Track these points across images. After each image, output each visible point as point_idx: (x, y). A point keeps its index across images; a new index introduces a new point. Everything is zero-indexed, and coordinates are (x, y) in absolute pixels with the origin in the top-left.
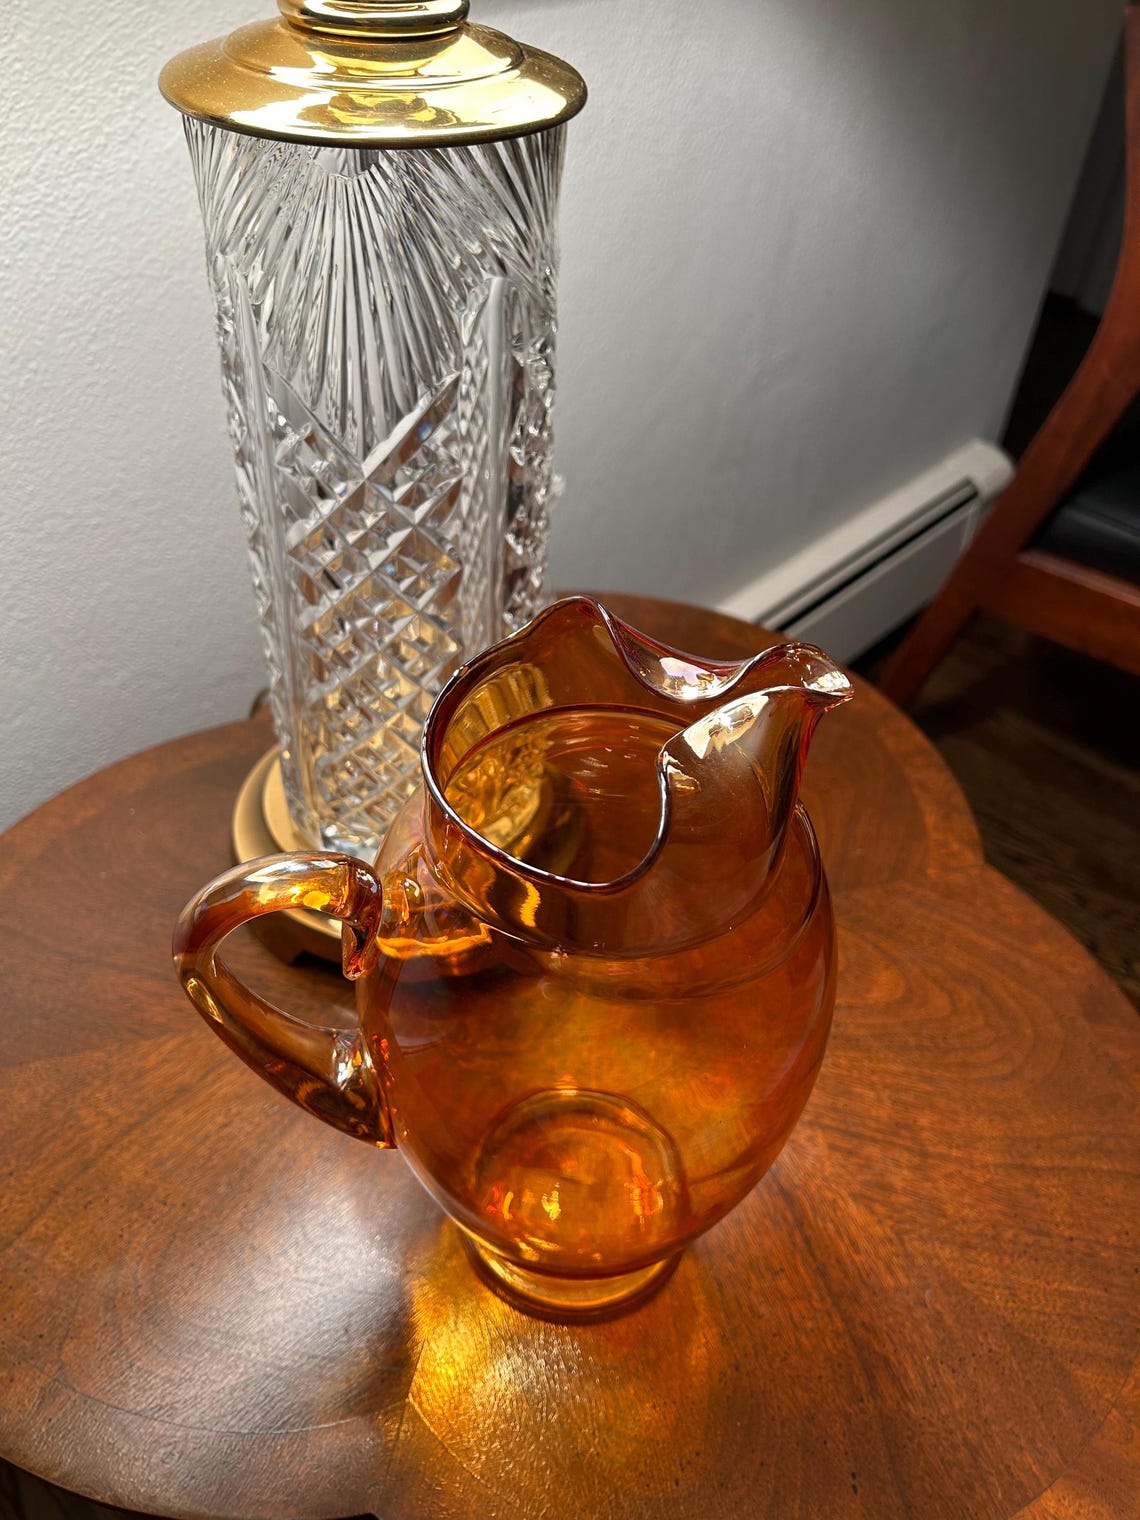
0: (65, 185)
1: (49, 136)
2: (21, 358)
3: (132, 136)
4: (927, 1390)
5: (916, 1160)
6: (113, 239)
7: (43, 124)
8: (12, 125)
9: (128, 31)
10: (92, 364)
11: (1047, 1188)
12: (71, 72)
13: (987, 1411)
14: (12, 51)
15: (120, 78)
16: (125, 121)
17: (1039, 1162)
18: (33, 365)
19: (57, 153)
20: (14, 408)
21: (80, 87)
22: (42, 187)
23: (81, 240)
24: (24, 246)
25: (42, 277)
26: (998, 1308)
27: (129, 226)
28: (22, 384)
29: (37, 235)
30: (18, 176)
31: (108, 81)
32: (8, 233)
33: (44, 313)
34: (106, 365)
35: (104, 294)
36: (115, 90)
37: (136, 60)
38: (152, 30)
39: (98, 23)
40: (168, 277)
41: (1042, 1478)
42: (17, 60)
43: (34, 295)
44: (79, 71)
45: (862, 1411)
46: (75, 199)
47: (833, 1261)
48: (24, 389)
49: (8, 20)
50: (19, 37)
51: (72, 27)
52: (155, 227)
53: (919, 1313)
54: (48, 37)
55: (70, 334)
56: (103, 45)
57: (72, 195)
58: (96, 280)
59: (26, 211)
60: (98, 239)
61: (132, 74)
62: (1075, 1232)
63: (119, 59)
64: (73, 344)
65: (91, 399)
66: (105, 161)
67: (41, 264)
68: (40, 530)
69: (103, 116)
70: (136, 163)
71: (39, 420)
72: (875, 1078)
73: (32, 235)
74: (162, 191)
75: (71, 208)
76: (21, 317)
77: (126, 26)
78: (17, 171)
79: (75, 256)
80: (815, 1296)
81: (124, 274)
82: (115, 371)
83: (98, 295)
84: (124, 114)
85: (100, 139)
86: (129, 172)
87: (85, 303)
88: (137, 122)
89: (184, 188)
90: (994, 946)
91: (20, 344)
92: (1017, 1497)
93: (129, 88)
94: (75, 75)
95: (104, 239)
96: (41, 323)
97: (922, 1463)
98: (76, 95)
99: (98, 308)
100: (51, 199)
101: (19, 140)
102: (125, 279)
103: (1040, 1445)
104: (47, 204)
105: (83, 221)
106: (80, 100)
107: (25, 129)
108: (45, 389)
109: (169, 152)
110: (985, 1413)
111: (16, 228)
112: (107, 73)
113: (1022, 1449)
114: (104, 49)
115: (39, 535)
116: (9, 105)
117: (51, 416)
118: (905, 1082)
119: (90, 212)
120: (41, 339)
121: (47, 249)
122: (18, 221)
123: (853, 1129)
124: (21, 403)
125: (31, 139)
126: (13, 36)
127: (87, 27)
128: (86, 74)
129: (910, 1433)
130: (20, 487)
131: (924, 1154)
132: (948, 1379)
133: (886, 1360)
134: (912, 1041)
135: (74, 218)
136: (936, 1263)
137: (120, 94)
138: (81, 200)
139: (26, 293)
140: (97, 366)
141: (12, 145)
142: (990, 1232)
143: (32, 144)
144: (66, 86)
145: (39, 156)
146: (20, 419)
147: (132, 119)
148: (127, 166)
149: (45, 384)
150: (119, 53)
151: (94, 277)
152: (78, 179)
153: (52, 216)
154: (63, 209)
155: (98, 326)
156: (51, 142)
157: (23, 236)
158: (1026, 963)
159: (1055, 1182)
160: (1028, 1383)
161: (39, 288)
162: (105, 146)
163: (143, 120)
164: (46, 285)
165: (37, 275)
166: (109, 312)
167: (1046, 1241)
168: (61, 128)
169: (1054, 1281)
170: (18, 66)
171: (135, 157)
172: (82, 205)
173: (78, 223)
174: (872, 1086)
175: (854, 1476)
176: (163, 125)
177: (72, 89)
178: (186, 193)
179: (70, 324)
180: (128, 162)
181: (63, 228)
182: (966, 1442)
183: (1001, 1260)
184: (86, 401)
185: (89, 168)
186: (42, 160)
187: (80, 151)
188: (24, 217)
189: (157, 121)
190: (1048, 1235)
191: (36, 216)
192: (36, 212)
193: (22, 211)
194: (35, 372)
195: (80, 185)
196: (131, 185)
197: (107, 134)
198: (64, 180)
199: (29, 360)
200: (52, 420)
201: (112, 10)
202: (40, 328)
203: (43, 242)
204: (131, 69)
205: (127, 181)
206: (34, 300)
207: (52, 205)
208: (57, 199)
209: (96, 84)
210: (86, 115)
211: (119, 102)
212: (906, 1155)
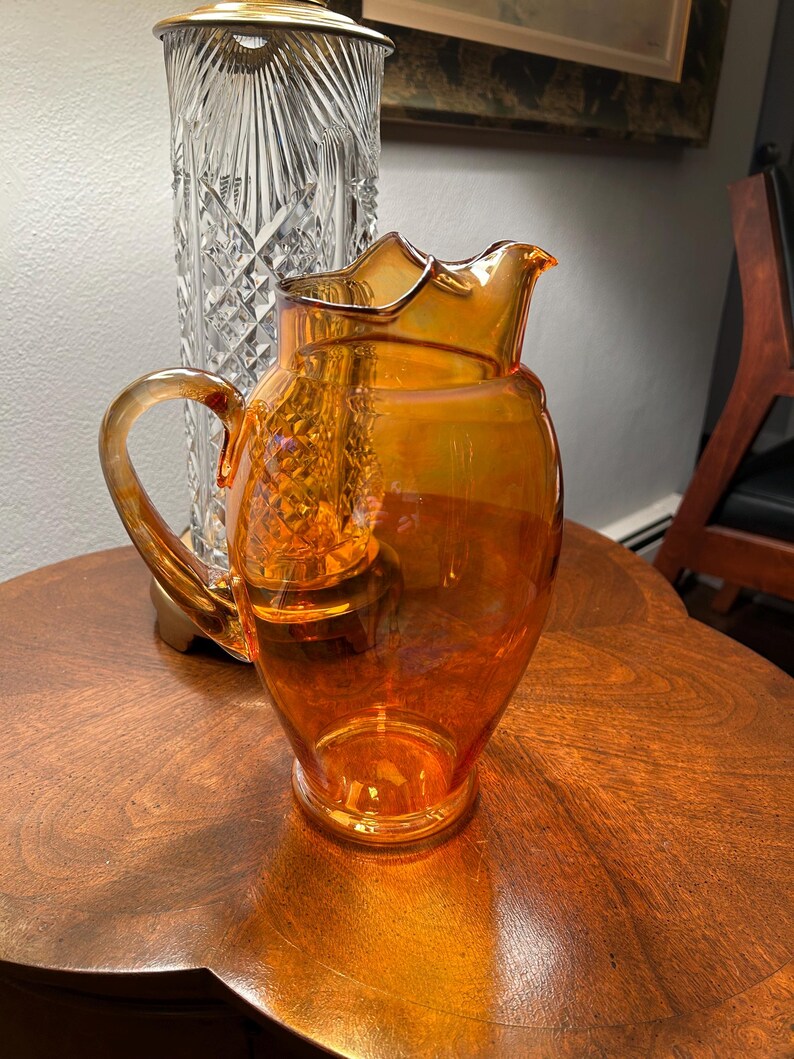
0: (94, 210)
1: (88, 180)
2: (54, 307)
3: (138, 191)
4: (670, 903)
5: (651, 768)
6: (119, 247)
7: (85, 173)
8: (67, 170)
9: (141, 132)
10: (97, 320)
11: (754, 786)
12: (106, 148)
13: (720, 918)
14: (72, 129)
15: (134, 157)
16: (134, 182)
17: (746, 772)
18: (60, 313)
19: (92, 191)
20: (45, 338)
21: (109, 157)
22: (80, 208)
23: (99, 244)
24: (65, 240)
25: (73, 261)
26: (724, 854)
27: (129, 242)
28: (52, 324)
29: (75, 235)
30: (67, 199)
31: (126, 157)
32: (57, 231)
33: (71, 283)
34: (106, 323)
35: (110, 279)
36: (130, 164)
37: (144, 150)
38: (155, 135)
39: (125, 124)
40: (150, 277)
41: (773, 964)
42: (75, 134)
43: (67, 270)
44: (110, 148)
45: (617, 914)
46: (99, 220)
47: (589, 823)
48: (52, 327)
49: (72, 111)
50: (77, 122)
51: (109, 123)
52: (145, 246)
53: (659, 856)
54: (94, 126)
55: (86, 299)
56: (125, 137)
57: (98, 216)
58: (106, 270)
59: (69, 220)
60: (111, 246)
61: (141, 156)
62: (780, 812)
63: (134, 147)
64: (87, 306)
65: (93, 342)
66: (119, 202)
67: (74, 253)
68: (49, 421)
69: (121, 176)
70: (138, 207)
71: (59, 349)
72: (616, 723)
73: (71, 235)
74: (152, 226)
75: (96, 224)
76: (57, 282)
77: (139, 130)
78: (67, 196)
79: (95, 252)
80: (575, 842)
81: (124, 269)
82: (110, 327)
83: (106, 279)
84: (134, 177)
85: (119, 189)
86: (133, 211)
87: (97, 282)
88: (141, 184)
89: (165, 227)
90: (699, 657)
91: (55, 298)
92: (752, 975)
93: (138, 164)
94: (107, 150)
95: (114, 247)
96: (68, 288)
97: (669, 950)
98: (106, 161)
99: (105, 286)
100: (84, 217)
101: (70, 179)
102: (124, 272)
103: (768, 941)
104: (82, 219)
105: (103, 233)
106: (109, 164)
107: (74, 174)
108: (66, 330)
109: (158, 204)
110: (719, 919)
111: (61, 229)
112: (126, 153)
113: (753, 944)
114: (126, 139)
115: (49, 424)
116: (67, 158)
117: (67, 347)
118: (639, 725)
119: (106, 229)
120: (68, 298)
121: (79, 245)
122: (63, 225)
123: (600, 749)
124: (50, 335)
125: (78, 180)
126: (74, 121)
127: (117, 125)
128: (113, 151)
129: (657, 930)
130: (41, 389)
131: (657, 765)
132: (687, 897)
133: (634, 883)
134: (643, 704)
135: (97, 230)
136: (670, 826)
137: (132, 166)
138: (102, 221)
139: (63, 268)
140: (100, 322)
141: (66, 181)
142: (712, 810)
143: (78, 183)
144: (101, 155)
145: (81, 190)
146: (46, 346)
147: (139, 182)
148: (132, 208)
149: (66, 327)
150: (134, 143)
151: (104, 267)
152: (103, 209)
153: (85, 227)
154: (91, 224)
155: (104, 297)
156: (89, 184)
157: (65, 234)
158: (725, 666)
159: (761, 783)
160: (753, 902)
161: (70, 267)
162: (121, 193)
163: (145, 184)
164: (75, 266)
165: (71, 259)
166: (112, 290)
167: (758, 817)
168: (97, 177)
169: (767, 840)
170: (75, 137)
171: (137, 203)
172: (103, 224)
173: (99, 234)
174: (614, 727)
175: (612, 956)
176: (157, 189)
177: (105, 157)
178: (166, 229)
179: (86, 293)
180: (134, 205)
181: (90, 235)
182: (704, 937)
183: (722, 827)
184: (90, 343)
185: (110, 204)
186: (82, 193)
187: (106, 193)
188: (67, 224)
189: (153, 185)
190: (759, 813)
191: (75, 225)
192: (75, 222)
193: (67, 220)
194: (61, 317)
195: (103, 212)
196: (133, 219)
197: (123, 187)
198: (95, 208)
199: (58, 310)
200: (67, 350)
201: (133, 119)
202: (68, 291)
203: (76, 241)
204: (140, 154)
205: (132, 215)
206: (67, 273)
207: (86, 220)
208: (89, 217)
209: (119, 158)
210: (112, 174)
211: (132, 171)
212: (643, 764)
